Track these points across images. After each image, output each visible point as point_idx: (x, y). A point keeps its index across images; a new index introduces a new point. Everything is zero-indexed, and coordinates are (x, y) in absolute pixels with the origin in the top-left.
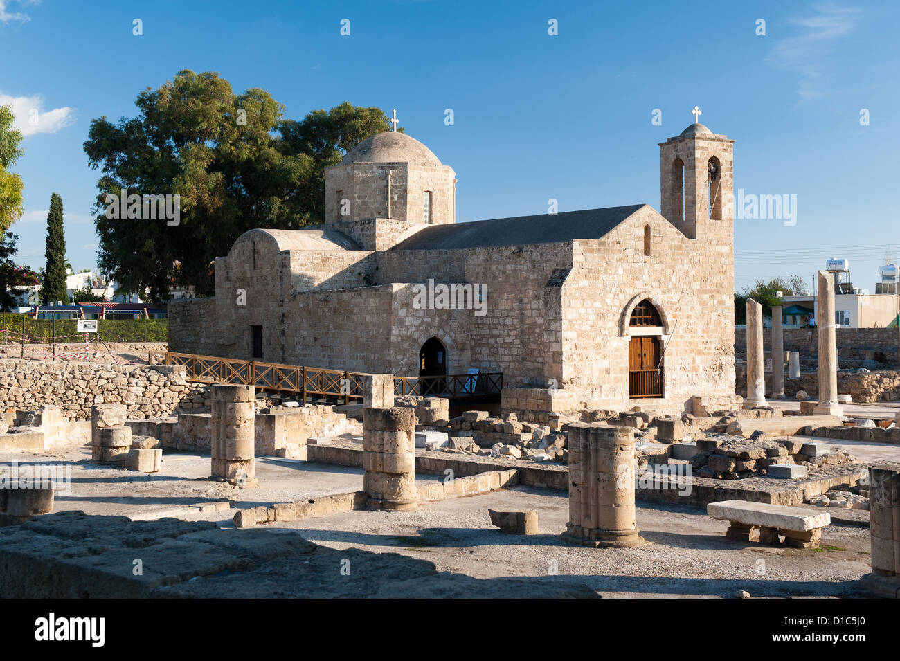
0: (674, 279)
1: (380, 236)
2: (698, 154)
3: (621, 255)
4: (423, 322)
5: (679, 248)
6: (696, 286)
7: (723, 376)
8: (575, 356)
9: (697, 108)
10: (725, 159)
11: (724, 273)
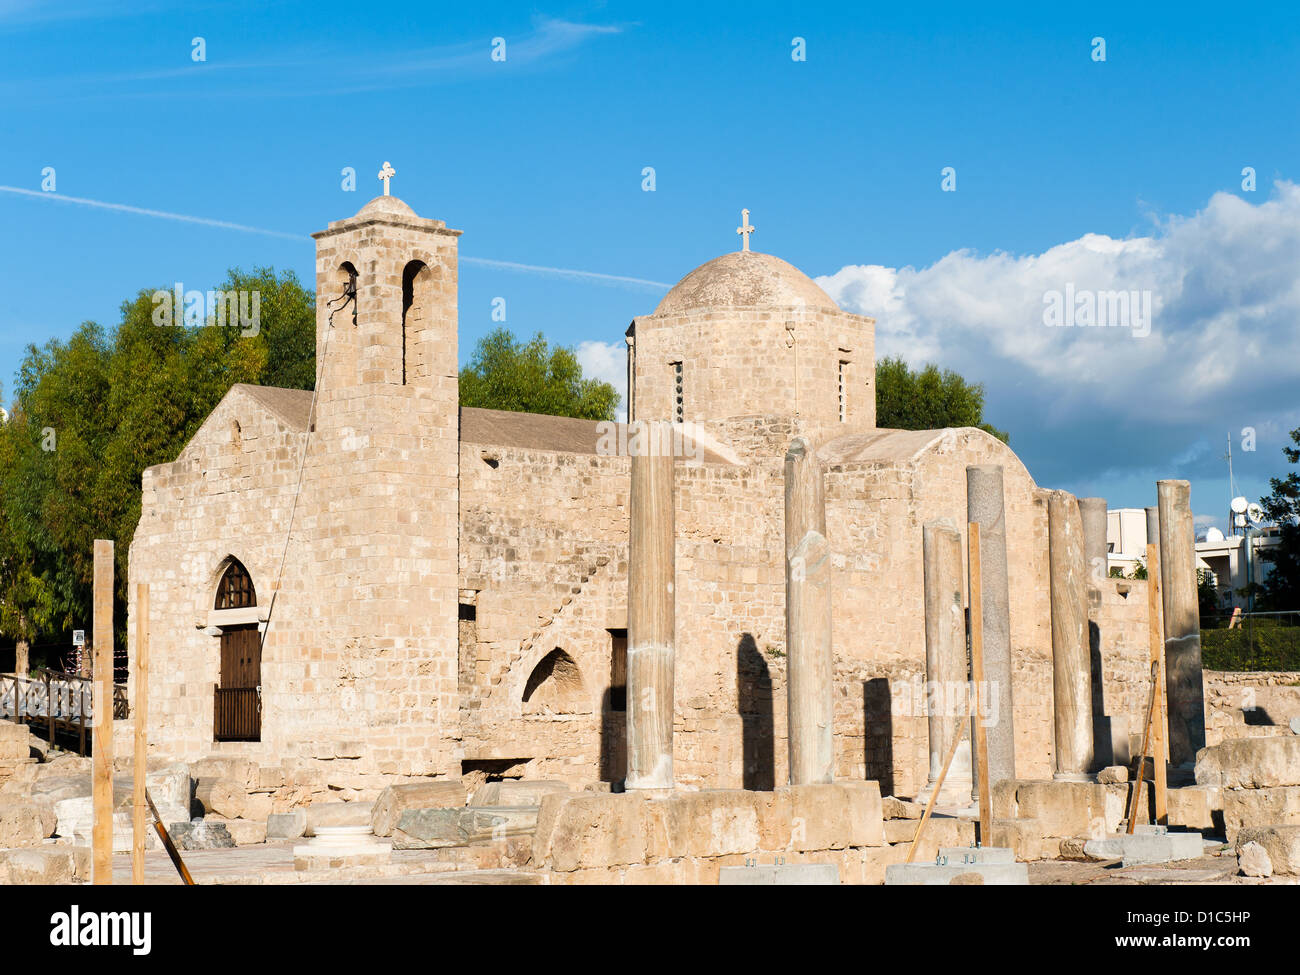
3: (200, 484)
5: (282, 454)
9: (387, 164)
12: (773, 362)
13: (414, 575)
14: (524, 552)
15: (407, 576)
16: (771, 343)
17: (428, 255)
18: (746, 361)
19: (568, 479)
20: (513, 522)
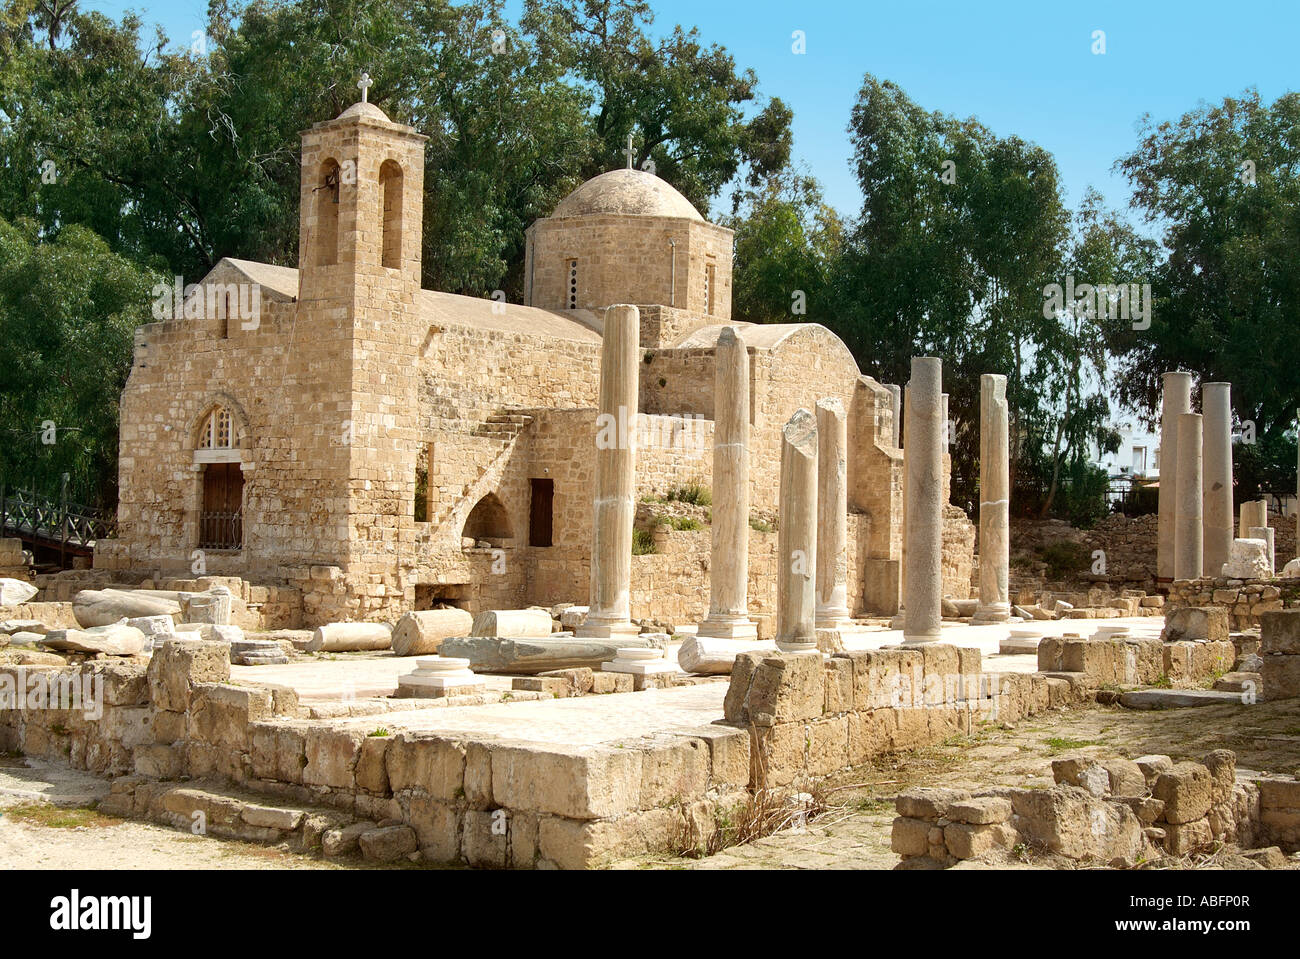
3: (189, 342)
5: (267, 320)
6: (291, 380)
8: (131, 493)
11: (335, 354)
12: (653, 262)
13: (382, 428)
14: (462, 411)
15: (375, 429)
16: (653, 246)
17: (400, 156)
18: (632, 260)
19: (497, 352)
20: (455, 386)
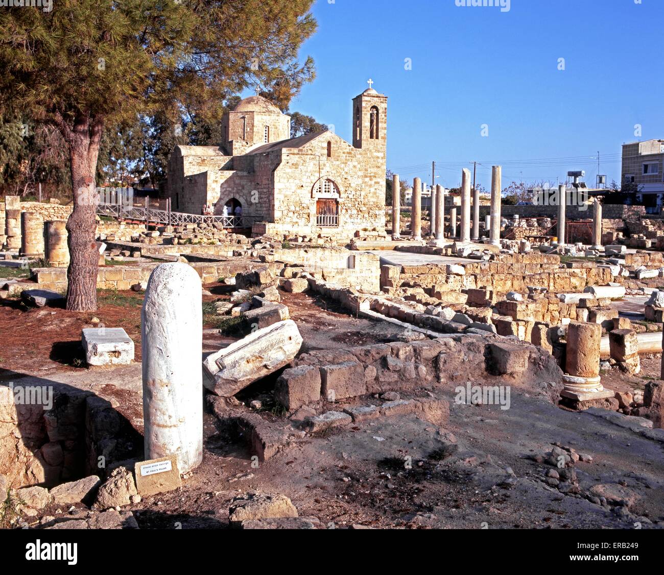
0: (346, 170)
1: (236, 149)
2: (364, 104)
3: (312, 156)
4: (226, 190)
5: (350, 153)
6: (360, 173)
7: (377, 220)
8: (282, 207)
9: (370, 80)
10: (382, 107)
11: (379, 167)
